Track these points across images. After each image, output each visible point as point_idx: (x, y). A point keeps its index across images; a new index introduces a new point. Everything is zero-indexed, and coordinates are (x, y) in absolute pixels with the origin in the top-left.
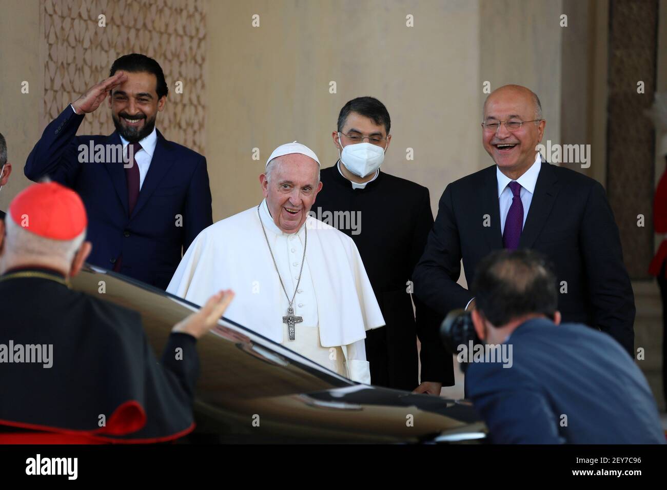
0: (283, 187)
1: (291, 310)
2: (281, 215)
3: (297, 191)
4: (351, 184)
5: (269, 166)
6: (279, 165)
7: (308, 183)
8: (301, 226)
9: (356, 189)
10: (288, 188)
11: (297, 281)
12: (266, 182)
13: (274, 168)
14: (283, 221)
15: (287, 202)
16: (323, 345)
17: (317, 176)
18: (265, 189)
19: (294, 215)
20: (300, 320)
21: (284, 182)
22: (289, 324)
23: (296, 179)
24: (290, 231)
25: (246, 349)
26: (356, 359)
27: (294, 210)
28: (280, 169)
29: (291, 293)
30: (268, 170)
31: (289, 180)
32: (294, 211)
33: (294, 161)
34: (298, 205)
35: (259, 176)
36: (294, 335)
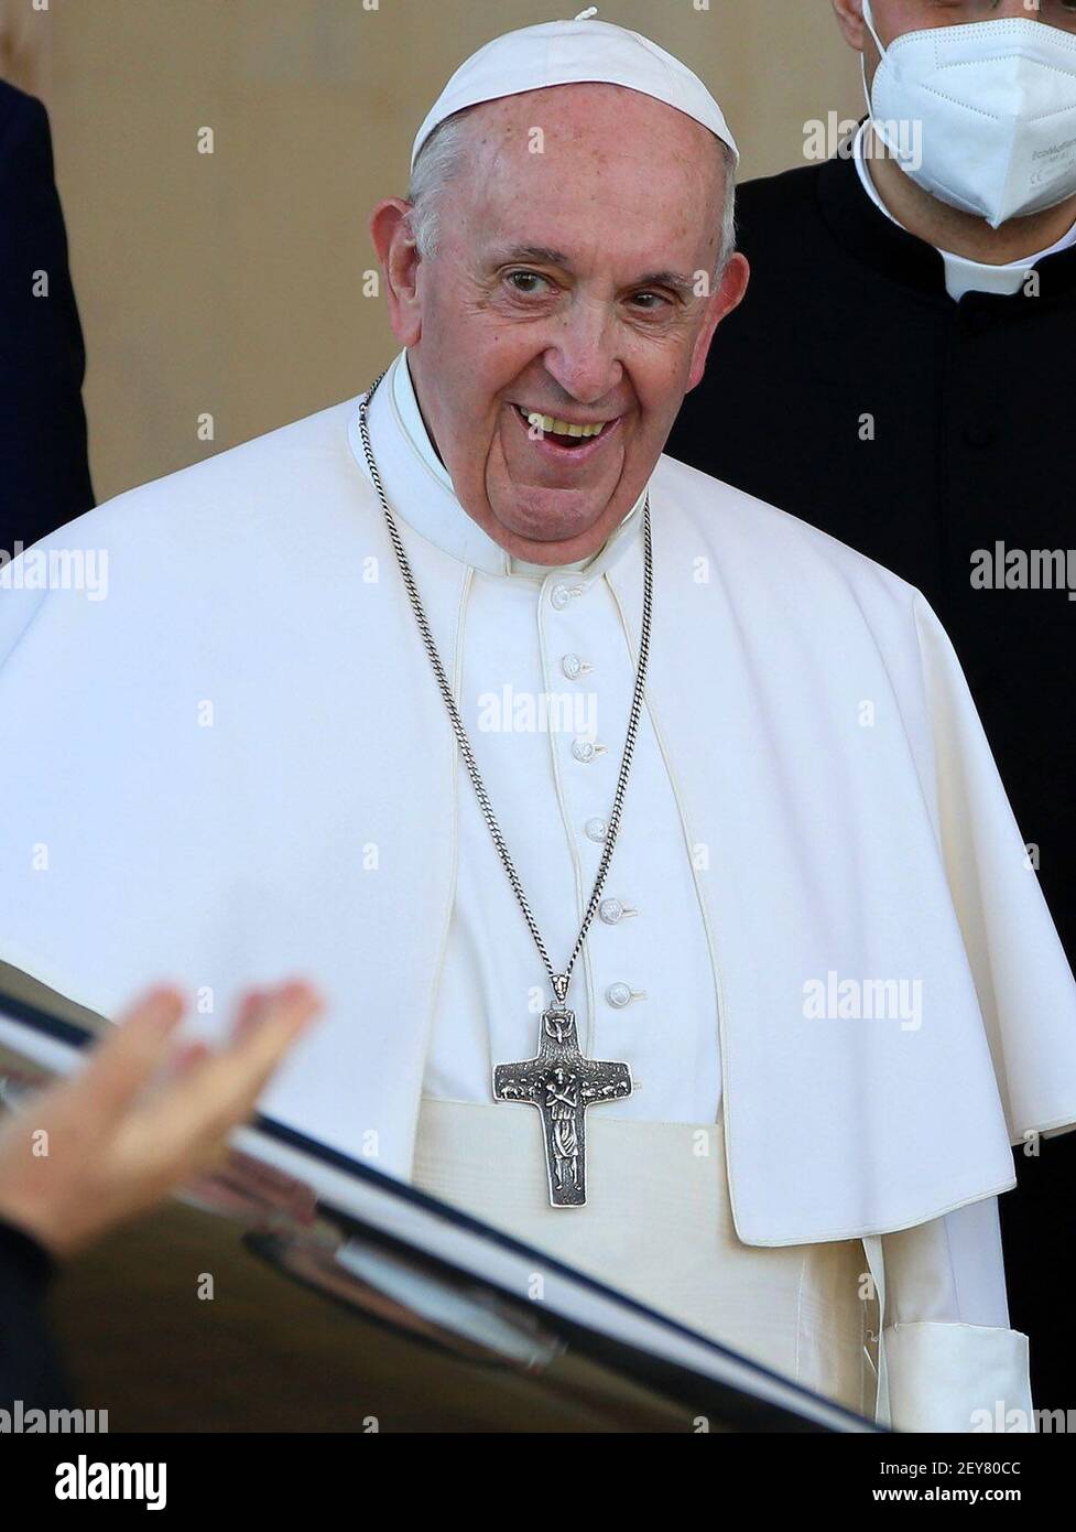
0: (509, 284)
1: (558, 1025)
2: (497, 449)
3: (591, 311)
4: (939, 265)
5: (425, 159)
6: (486, 154)
7: (657, 264)
8: (617, 523)
9: (971, 297)
10: (540, 289)
11: (601, 847)
12: (412, 255)
13: (457, 169)
14: (506, 492)
15: (534, 372)
16: (743, 1235)
17: (712, 221)
18: (403, 292)
19: (575, 454)
20: (613, 1081)
21: (516, 253)
22: (547, 1110)
23: (589, 240)
24: (552, 549)
25: (304, 1265)
26: (944, 1316)
27: (570, 422)
28: (494, 173)
29: (561, 923)
30: (423, 176)
31: (543, 244)
32: (574, 432)
33: (579, 134)
34: (596, 395)
35: (371, 217)
36: (581, 1172)
